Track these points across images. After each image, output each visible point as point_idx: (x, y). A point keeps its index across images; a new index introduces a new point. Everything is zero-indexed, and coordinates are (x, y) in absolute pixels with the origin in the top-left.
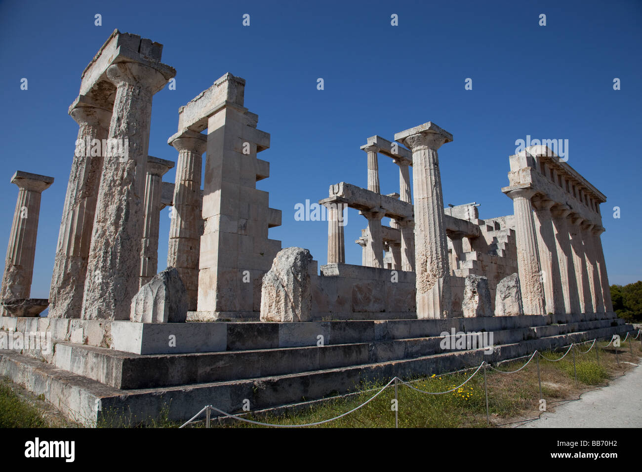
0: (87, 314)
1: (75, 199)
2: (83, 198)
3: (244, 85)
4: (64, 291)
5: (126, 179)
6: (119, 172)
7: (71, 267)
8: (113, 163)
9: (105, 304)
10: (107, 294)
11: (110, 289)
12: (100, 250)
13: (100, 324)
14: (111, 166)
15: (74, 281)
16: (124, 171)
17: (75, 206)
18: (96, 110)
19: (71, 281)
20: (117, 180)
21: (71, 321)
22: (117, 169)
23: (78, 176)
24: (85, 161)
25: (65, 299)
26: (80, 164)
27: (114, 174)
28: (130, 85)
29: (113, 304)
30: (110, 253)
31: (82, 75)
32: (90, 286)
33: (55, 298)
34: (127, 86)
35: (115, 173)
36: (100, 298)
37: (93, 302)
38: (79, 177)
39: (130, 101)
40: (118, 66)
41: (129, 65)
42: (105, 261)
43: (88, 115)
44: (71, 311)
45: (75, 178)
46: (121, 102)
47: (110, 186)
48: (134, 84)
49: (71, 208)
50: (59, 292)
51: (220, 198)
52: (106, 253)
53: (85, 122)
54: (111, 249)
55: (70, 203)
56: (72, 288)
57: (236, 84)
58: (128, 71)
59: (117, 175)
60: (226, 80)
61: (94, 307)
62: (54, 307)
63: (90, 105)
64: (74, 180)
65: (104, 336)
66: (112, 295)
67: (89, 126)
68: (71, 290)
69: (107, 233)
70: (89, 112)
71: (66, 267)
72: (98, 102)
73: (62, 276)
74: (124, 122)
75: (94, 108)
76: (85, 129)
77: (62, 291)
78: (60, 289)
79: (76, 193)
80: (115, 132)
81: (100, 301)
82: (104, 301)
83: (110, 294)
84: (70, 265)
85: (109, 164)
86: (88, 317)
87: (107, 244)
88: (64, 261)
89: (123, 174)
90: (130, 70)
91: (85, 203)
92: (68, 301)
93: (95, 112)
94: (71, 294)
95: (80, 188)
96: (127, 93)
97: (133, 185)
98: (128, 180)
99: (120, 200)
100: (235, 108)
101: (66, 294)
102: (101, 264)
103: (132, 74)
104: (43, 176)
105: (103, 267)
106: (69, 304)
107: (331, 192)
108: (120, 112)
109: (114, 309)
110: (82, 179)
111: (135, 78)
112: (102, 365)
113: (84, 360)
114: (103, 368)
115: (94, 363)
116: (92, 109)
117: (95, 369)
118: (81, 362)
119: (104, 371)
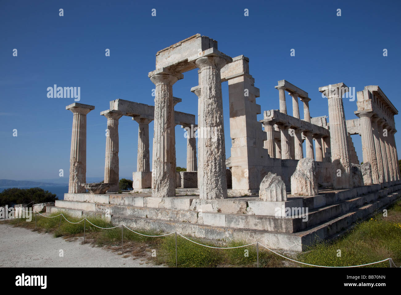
0: (209, 196)
1: (163, 129)
2: (167, 128)
3: (248, 62)
4: (163, 182)
5: (218, 122)
6: (214, 118)
7: (167, 168)
8: (210, 114)
9: (218, 191)
10: (219, 185)
11: (220, 183)
12: (212, 162)
13: (234, 202)
14: (209, 115)
15: (168, 176)
16: (216, 118)
17: (163, 133)
18: (169, 76)
19: (167, 176)
20: (214, 123)
21: (194, 200)
22: (213, 117)
23: (163, 115)
24: (166, 106)
25: (165, 187)
26: (162, 108)
27: (211, 120)
28: (213, 68)
29: (222, 191)
30: (218, 164)
31: (157, 54)
32: (208, 182)
33: (158, 186)
34: (211, 69)
35: (212, 119)
36: (215, 188)
37: (212, 190)
38: (164, 116)
39: (215, 78)
40: (208, 58)
41: (214, 58)
42: (215, 168)
43: (164, 79)
44: (169, 193)
45: (161, 116)
46: (210, 78)
48: (215, 68)
49: (162, 134)
50: (161, 183)
51: (245, 128)
52: (215, 164)
53: (161, 83)
54: (218, 161)
55: (160, 131)
56: (168, 180)
57: (246, 61)
58: (213, 61)
59: (213, 120)
60: (241, 59)
61: (213, 192)
62: (158, 191)
63: (167, 73)
64: (161, 118)
65: (240, 208)
66: (221, 186)
67: (164, 85)
68: (167, 181)
69: (214, 153)
70: (166, 77)
71: (164, 168)
72: (171, 71)
73: (162, 173)
74: (213, 91)
75: (169, 75)
76: (162, 87)
77: (162, 182)
78: (161, 181)
79: (164, 126)
80: (210, 96)
81: (215, 189)
82: (218, 189)
83: (220, 185)
84: (166, 167)
85: (208, 114)
86: (210, 198)
87: (215, 159)
88: (162, 165)
89: (216, 120)
90: (214, 60)
91: (169, 131)
92: (167, 187)
93: (169, 77)
94: (168, 184)
95: (165, 123)
96: (213, 74)
97: (222, 126)
98: (219, 123)
99: (218, 134)
100: (247, 76)
101: (165, 183)
102: (213, 170)
103: (215, 62)
105: (215, 171)
106: (167, 189)
107: (265, 115)
108: (210, 84)
109: (222, 193)
110: (166, 117)
111: (215, 65)
112: (268, 223)
113: (243, 221)
114: (270, 224)
115: (258, 222)
116: (167, 75)
117: (259, 225)
118: (241, 222)
119: (271, 225)
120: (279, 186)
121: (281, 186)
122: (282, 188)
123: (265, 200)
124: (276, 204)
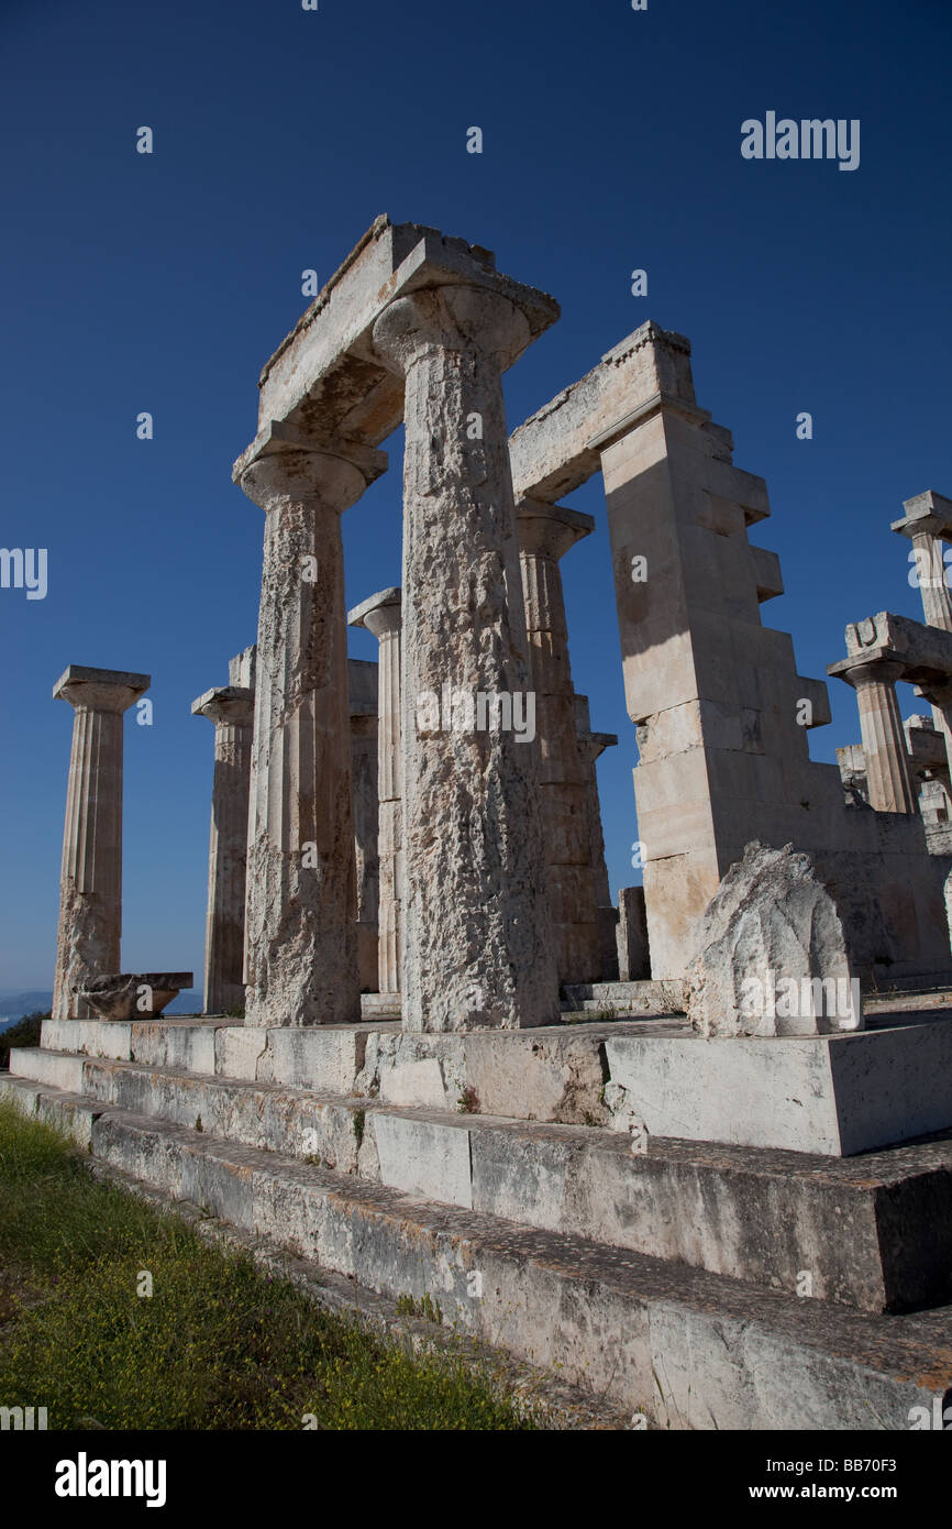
0: (433, 1013)
1: (285, 697)
2: (306, 691)
3: (687, 353)
4: (286, 951)
5: (484, 607)
6: (461, 588)
7: (299, 882)
8: (440, 565)
9: (485, 981)
10: (488, 950)
11: (493, 934)
12: (446, 818)
13: (535, 1048)
14: (434, 575)
15: (309, 920)
16: (473, 584)
17: (286, 715)
18: (310, 458)
19: (304, 920)
20: (458, 612)
21: (371, 1039)
22: (452, 583)
23: (284, 636)
24: (298, 594)
25: (293, 973)
26: (284, 604)
27: (445, 596)
28: (447, 351)
29: (510, 980)
30: (478, 826)
31: (262, 377)
32: (427, 931)
33: (264, 972)
34: (442, 354)
35: (450, 592)
36: (466, 963)
37: (448, 977)
38: (288, 637)
39: (458, 391)
40: (415, 300)
41: (446, 293)
42: (466, 850)
43: (290, 475)
44: (313, 1007)
45: (277, 641)
46: (432, 398)
47: (441, 631)
48: (462, 348)
49: (278, 722)
50: (273, 955)
51: (690, 656)
52: (465, 826)
53: (281, 495)
54: (480, 810)
55: (274, 709)
56: (307, 939)
57: (671, 349)
58: (443, 309)
59: (455, 597)
60: (645, 341)
61: (452, 993)
62: (264, 995)
63: (297, 447)
64: (275, 647)
65: (569, 1087)
66: (501, 952)
67: (294, 502)
68: (305, 947)
69: (458, 768)
70: (295, 465)
71: (285, 883)
72: (314, 435)
73: (278, 908)
74: (452, 451)
75: (306, 453)
76: (284, 512)
77: (281, 949)
78: (274, 945)
79: (287, 682)
80: (433, 480)
81: (468, 972)
82: (481, 972)
83: (495, 949)
84: (296, 875)
85: (427, 569)
86: (437, 1024)
87: (465, 801)
88: (278, 868)
89: (473, 594)
90: (448, 305)
91: (313, 704)
92: (302, 978)
93: (308, 463)
94: (308, 958)
95: (295, 667)
96: (446, 373)
97: (505, 624)
98: (489, 611)
99: (481, 668)
100: (682, 412)
101: (293, 957)
102: (455, 864)
103: (453, 317)
104: (127, 674)
105: (463, 869)
106: (305, 987)
107: (851, 642)
108: (436, 424)
109: (513, 995)
110: (297, 642)
111: (460, 331)
112: (700, 1205)
113: (557, 1178)
114: (713, 1216)
115: (638, 1194)
116: (301, 457)
117: (646, 1219)
118: (544, 1186)
119: (724, 1229)
120: (791, 923)
121: (806, 925)
122: (813, 938)
123: (706, 1030)
124: (768, 1057)
